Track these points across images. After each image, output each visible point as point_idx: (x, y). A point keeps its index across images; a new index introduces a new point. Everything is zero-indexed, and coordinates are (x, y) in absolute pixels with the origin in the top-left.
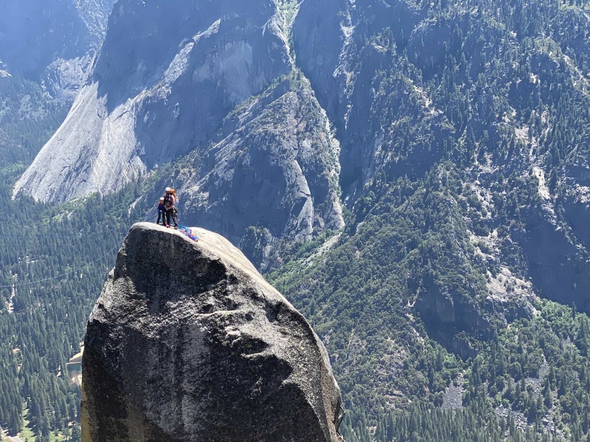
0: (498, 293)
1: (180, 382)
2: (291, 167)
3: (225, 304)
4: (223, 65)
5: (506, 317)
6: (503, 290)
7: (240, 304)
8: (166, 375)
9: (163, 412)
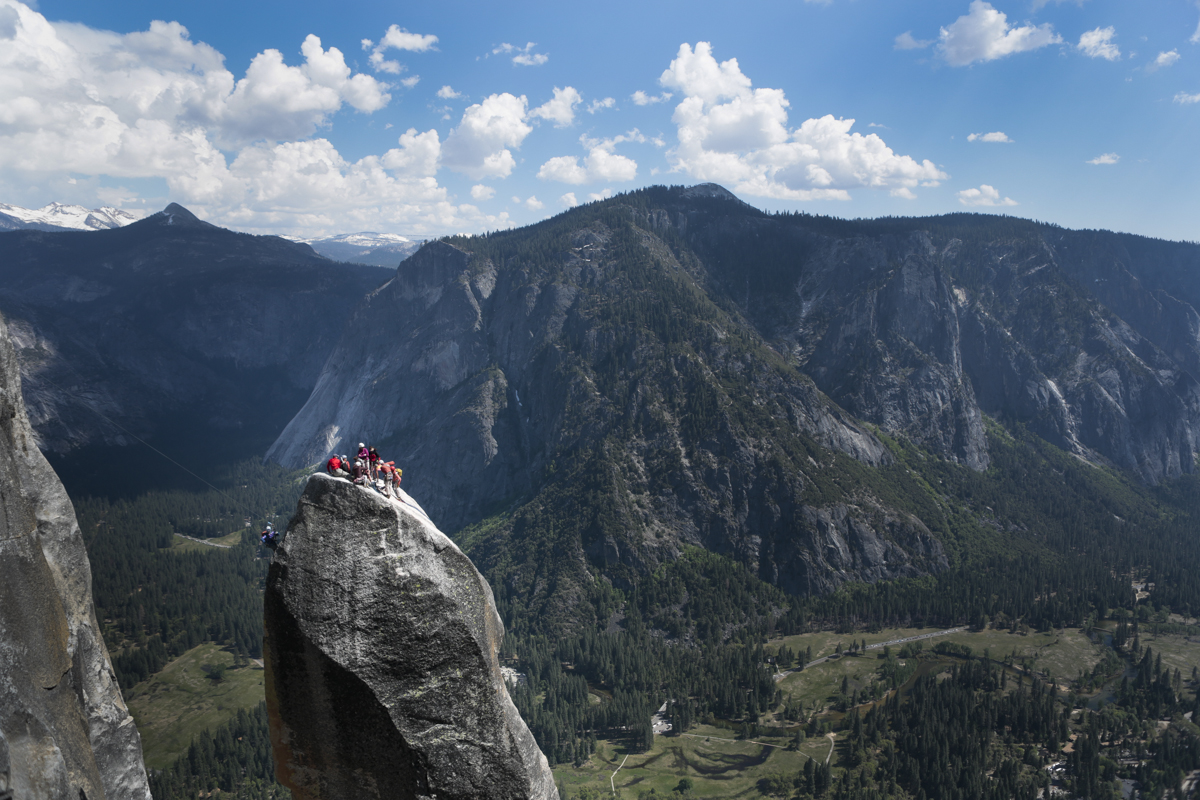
0: (651, 540)
1: (353, 619)
2: (488, 440)
3: (396, 547)
4: (435, 359)
5: (658, 558)
6: (653, 537)
7: (410, 547)
8: (341, 614)
9: (338, 647)
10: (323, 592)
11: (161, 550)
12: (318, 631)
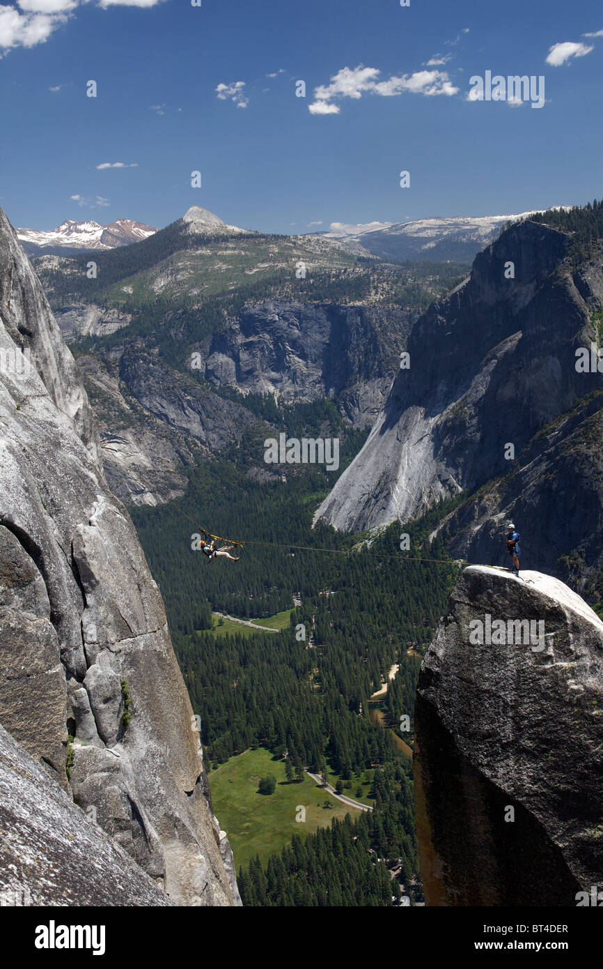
1: (518, 738)
3: (566, 654)
7: (582, 655)
8: (504, 731)
9: (501, 771)
10: (482, 705)
11: (199, 632)
12: (477, 750)
